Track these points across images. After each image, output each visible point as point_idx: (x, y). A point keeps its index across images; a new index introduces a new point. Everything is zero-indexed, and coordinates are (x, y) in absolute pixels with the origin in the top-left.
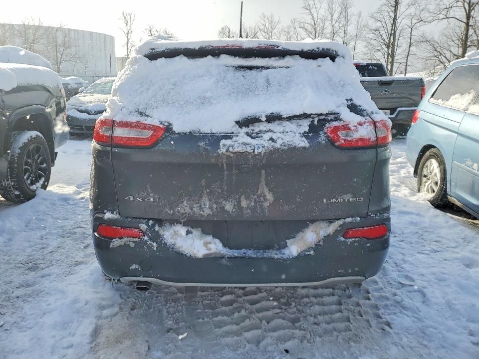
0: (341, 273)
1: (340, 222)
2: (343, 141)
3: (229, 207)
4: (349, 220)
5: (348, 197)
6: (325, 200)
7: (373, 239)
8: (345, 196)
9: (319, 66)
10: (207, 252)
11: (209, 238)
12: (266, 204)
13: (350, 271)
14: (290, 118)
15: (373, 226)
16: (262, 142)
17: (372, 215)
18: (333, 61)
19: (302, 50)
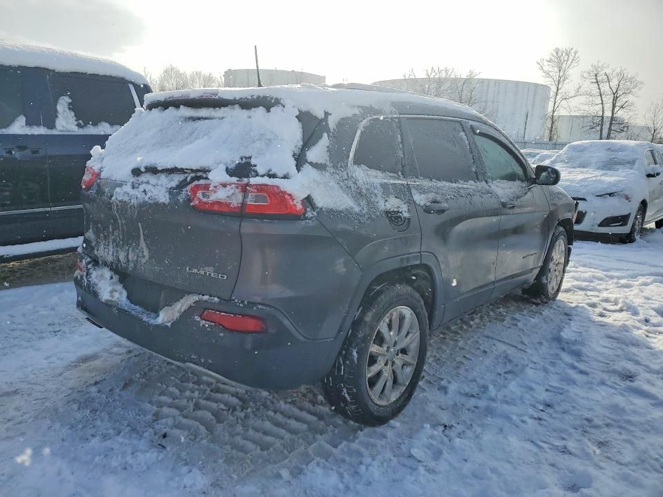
0: (194, 359)
1: (196, 298)
2: (197, 202)
3: (122, 256)
4: (206, 297)
5: (209, 271)
6: (188, 269)
7: (231, 330)
8: (206, 268)
9: (250, 117)
10: (110, 298)
11: (120, 287)
12: (144, 261)
13: (203, 361)
14: (163, 171)
15: (235, 314)
16: (137, 193)
17: (236, 301)
18: (268, 111)
19: (235, 99)
